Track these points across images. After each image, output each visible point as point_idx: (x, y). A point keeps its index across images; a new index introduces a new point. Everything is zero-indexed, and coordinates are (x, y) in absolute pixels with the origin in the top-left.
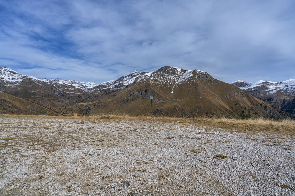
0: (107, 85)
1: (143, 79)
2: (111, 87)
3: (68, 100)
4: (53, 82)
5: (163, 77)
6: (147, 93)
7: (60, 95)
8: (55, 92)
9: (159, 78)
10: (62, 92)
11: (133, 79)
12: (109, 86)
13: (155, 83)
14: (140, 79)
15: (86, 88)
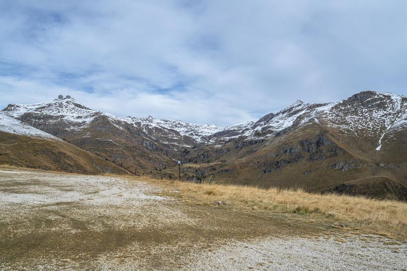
0: (239, 130)
1: (313, 119)
2: (247, 134)
3: (166, 157)
4: (142, 124)
5: (357, 115)
6: (322, 148)
7: (152, 147)
8: (144, 141)
9: (348, 118)
10: (156, 141)
11: (291, 118)
12: (243, 132)
13: (339, 128)
14: (306, 120)
15: (199, 136)
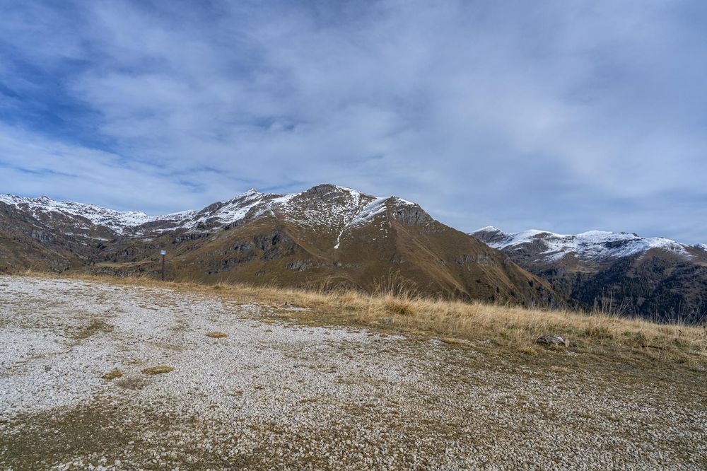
0: (176, 221)
1: (268, 212)
2: (187, 226)
3: (69, 254)
4: (31, 206)
5: (316, 209)
6: (277, 245)
7: (47, 239)
8: (34, 231)
9: (307, 212)
10: (53, 231)
11: (243, 209)
12: (182, 224)
13: (297, 223)
14: (261, 212)
15: (121, 226)
